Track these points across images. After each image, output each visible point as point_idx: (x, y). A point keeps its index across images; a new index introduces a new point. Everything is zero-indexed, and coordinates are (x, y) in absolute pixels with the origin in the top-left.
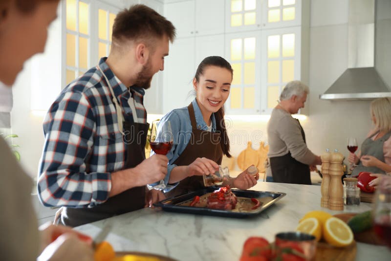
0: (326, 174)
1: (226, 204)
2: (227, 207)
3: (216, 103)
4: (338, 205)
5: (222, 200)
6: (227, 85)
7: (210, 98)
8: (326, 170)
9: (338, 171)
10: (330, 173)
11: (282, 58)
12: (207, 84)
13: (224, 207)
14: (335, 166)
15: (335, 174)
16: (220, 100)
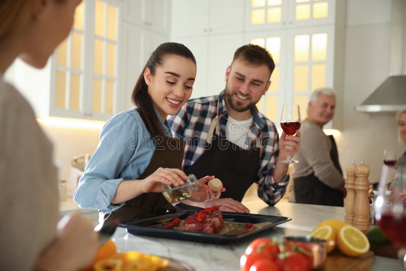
0: (351, 189)
1: (206, 227)
2: (206, 231)
3: (177, 103)
4: (363, 224)
5: (201, 222)
6: (192, 81)
7: (169, 96)
8: (351, 184)
9: (363, 185)
10: (355, 188)
11: (311, 63)
12: (168, 77)
13: (203, 229)
14: (361, 179)
15: (361, 188)
16: (181, 99)
